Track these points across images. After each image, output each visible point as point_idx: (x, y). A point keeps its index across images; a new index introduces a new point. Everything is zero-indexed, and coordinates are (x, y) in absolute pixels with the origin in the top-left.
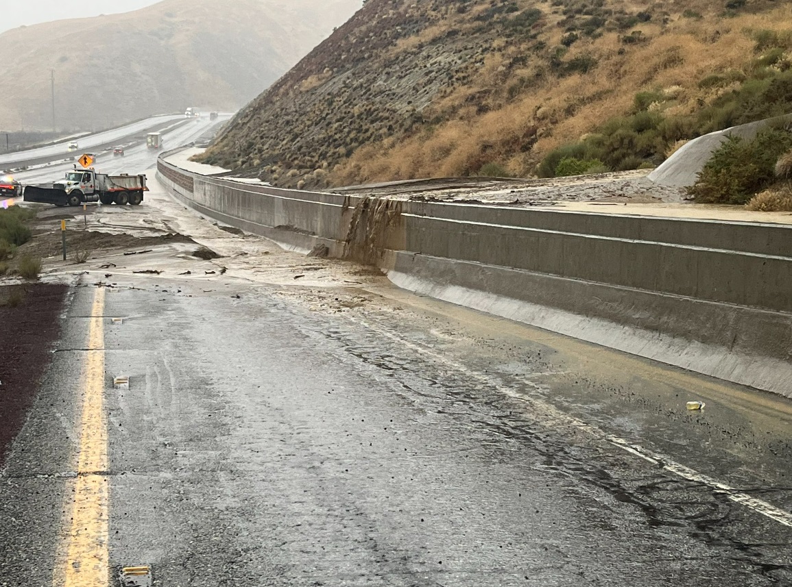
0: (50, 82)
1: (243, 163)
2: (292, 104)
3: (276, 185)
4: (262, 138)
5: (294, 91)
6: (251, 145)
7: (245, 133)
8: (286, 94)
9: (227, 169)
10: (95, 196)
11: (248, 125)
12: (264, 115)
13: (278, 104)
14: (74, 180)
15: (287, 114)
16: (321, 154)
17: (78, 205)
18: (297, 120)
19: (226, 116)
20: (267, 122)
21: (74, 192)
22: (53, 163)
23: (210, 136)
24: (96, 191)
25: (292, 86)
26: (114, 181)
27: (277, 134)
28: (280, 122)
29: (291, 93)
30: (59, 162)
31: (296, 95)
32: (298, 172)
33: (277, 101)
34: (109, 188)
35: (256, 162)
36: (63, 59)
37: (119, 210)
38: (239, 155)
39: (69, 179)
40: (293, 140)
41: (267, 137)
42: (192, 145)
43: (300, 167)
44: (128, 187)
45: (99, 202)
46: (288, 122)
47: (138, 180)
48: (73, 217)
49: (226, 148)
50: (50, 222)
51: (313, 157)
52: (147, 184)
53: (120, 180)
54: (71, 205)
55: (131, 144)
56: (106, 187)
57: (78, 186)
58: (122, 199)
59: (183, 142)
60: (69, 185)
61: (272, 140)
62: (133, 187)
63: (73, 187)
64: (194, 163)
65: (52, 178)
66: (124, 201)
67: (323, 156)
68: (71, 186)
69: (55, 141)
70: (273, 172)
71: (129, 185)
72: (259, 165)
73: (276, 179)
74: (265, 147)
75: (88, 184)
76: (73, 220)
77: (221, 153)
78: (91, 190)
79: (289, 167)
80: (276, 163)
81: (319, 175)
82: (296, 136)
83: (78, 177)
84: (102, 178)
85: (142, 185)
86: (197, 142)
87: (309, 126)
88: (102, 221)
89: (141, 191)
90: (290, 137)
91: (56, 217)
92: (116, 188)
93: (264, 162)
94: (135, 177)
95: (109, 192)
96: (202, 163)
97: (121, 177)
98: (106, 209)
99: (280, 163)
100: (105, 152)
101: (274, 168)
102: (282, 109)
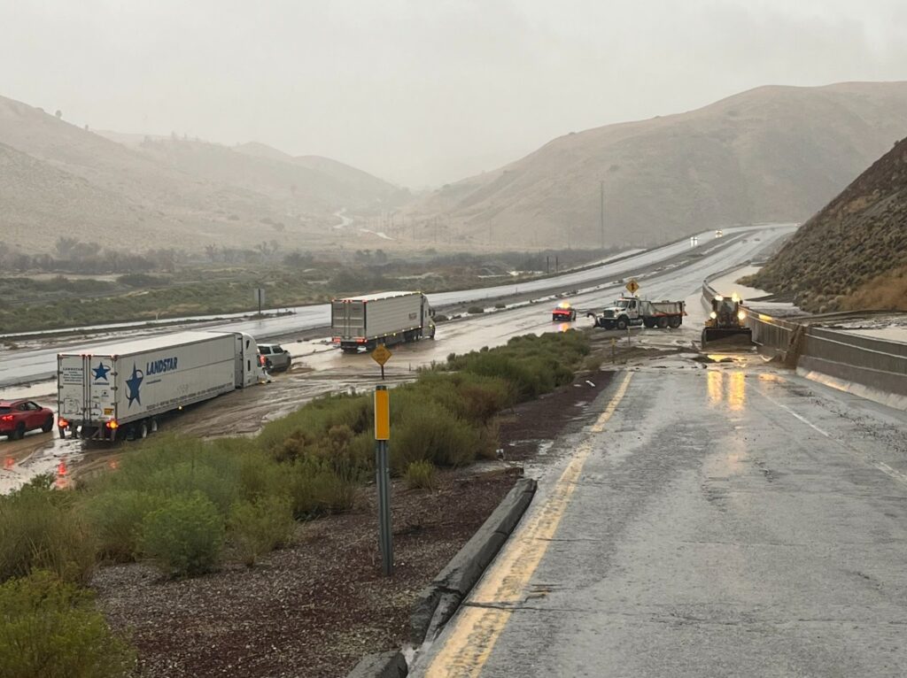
0: (600, 194)
1: (783, 287)
2: (838, 227)
3: (804, 310)
4: (805, 261)
5: (843, 212)
6: (794, 268)
7: (791, 256)
8: (835, 215)
9: (769, 292)
10: (640, 321)
11: (796, 247)
12: (813, 237)
13: (826, 225)
14: (621, 306)
15: (831, 238)
16: (849, 281)
17: (625, 328)
18: (839, 244)
19: (792, 228)
20: (813, 245)
21: (622, 317)
22: (602, 286)
23: (770, 253)
24: (640, 317)
25: (842, 207)
26: (656, 307)
27: (819, 258)
28: (825, 245)
29: (840, 214)
30: (607, 285)
31: (844, 217)
32: (825, 298)
33: (826, 222)
34: (652, 313)
35: (794, 286)
36: (614, 168)
37: (659, 332)
38: (783, 278)
39: (617, 306)
40: (830, 265)
41: (810, 261)
42: (748, 263)
43: (828, 293)
44: (668, 312)
45: (643, 326)
46: (831, 246)
47: (678, 306)
48: (619, 339)
49: (772, 271)
50: (602, 342)
51: (841, 283)
52: (686, 309)
53: (661, 306)
54: (619, 329)
55: (682, 263)
56: (649, 313)
57: (625, 312)
58: (663, 322)
59: (739, 260)
60: (617, 311)
61: (814, 264)
62: (673, 312)
63: (621, 313)
64: (741, 286)
65: (601, 303)
66: (665, 325)
67: (850, 282)
68: (619, 311)
69: (604, 261)
70: (805, 296)
71: (671, 310)
72: (796, 289)
73: (805, 304)
74: (806, 272)
75: (634, 310)
76: (619, 341)
77: (767, 276)
78: (636, 316)
79: (819, 292)
80: (809, 288)
81: (839, 301)
82: (835, 261)
83: (626, 305)
84: (645, 304)
85: (681, 310)
86: (754, 260)
87: (847, 252)
88: (643, 341)
89: (681, 316)
90: (828, 262)
91: (606, 339)
92: (658, 313)
93: (802, 287)
94: (675, 304)
95: (652, 317)
96: (748, 286)
97: (663, 303)
98: (648, 332)
99: (813, 288)
100: (655, 273)
101: (806, 293)
102: (829, 232)
